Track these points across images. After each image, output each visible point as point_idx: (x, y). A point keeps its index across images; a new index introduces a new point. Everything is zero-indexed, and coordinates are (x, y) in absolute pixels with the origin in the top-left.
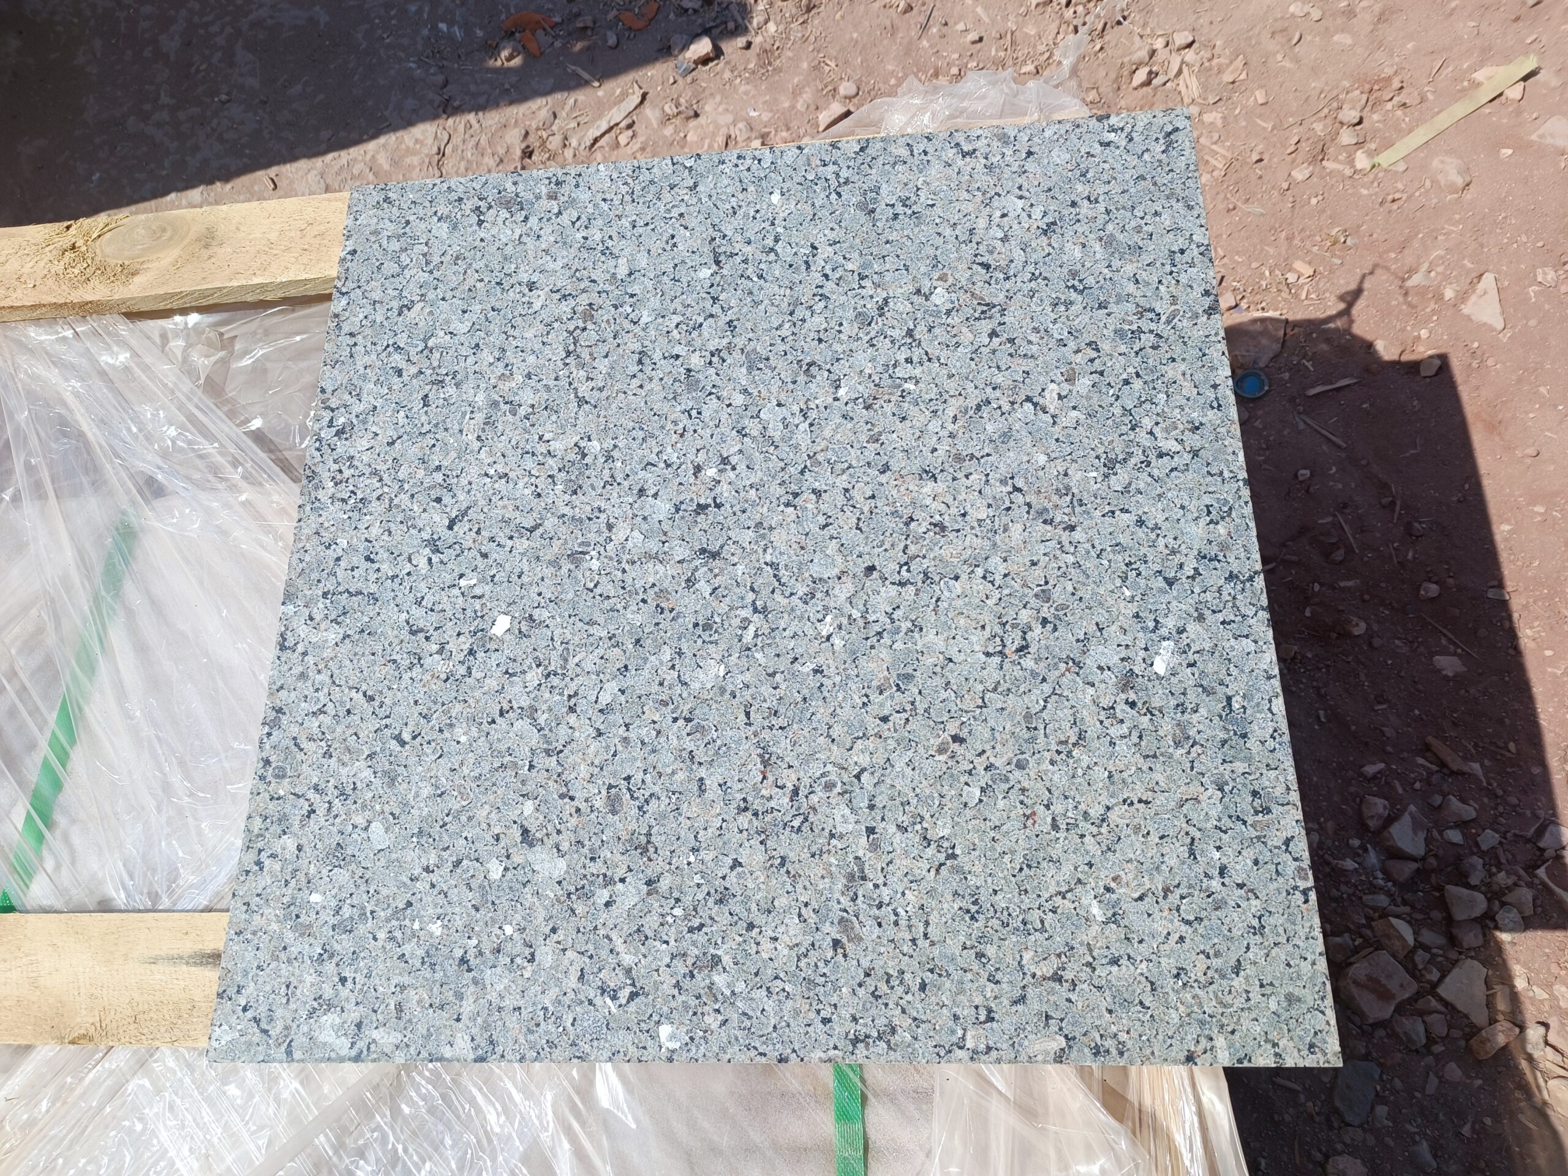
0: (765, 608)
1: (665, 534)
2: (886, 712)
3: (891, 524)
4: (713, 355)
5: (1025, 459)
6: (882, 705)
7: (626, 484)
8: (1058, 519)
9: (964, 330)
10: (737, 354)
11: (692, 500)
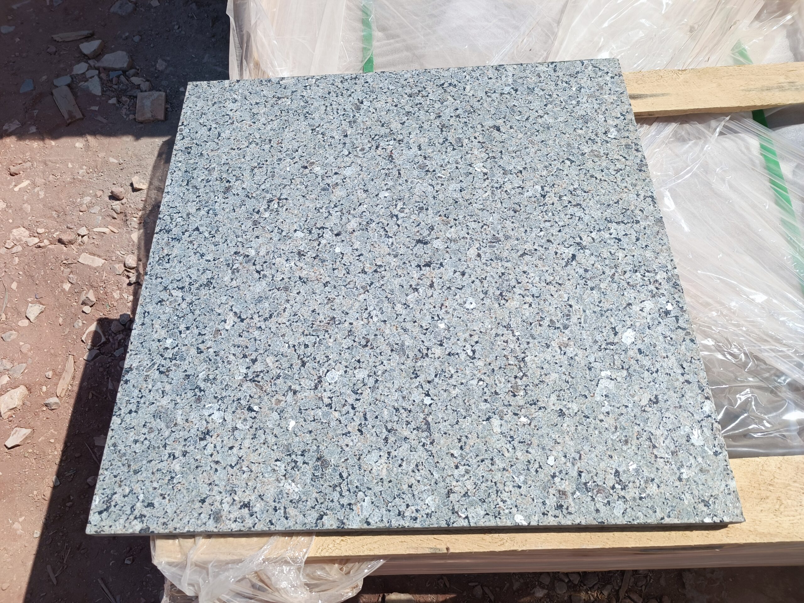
0: (392, 217)
1: (447, 252)
2: (335, 176)
3: (326, 256)
4: (427, 354)
5: (251, 288)
6: (337, 179)
7: (473, 278)
8: (241, 258)
9: (270, 364)
10: (411, 355)
11: (434, 269)
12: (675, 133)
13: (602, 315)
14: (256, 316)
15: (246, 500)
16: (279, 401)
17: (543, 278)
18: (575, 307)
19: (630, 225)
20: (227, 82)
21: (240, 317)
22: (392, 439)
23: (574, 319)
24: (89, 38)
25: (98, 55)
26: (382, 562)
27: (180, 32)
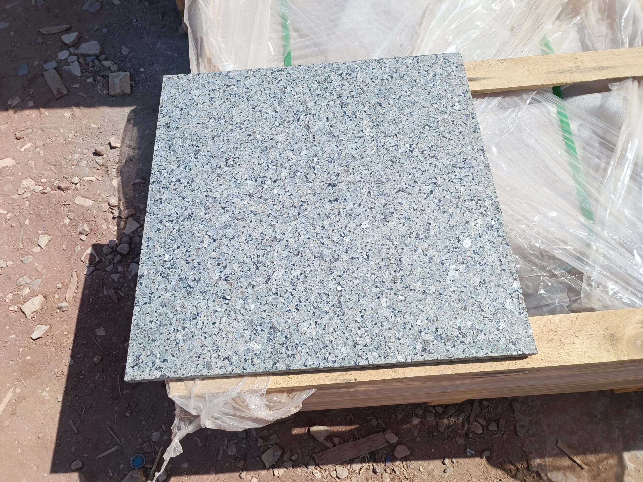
0: (311, 168)
1: (348, 191)
2: (271, 141)
3: (268, 196)
4: (338, 259)
5: (219, 219)
6: (272, 143)
7: (366, 208)
8: (211, 199)
10: (328, 259)
11: (340, 203)
12: (500, 104)
13: (450, 230)
14: (223, 238)
15: (227, 355)
16: (244, 292)
17: (411, 206)
18: (433, 225)
19: (468, 169)
20: (190, 75)
21: (213, 239)
22: (317, 313)
23: (432, 233)
24: (68, 31)
25: (76, 44)
26: (314, 391)
27: (138, 24)
